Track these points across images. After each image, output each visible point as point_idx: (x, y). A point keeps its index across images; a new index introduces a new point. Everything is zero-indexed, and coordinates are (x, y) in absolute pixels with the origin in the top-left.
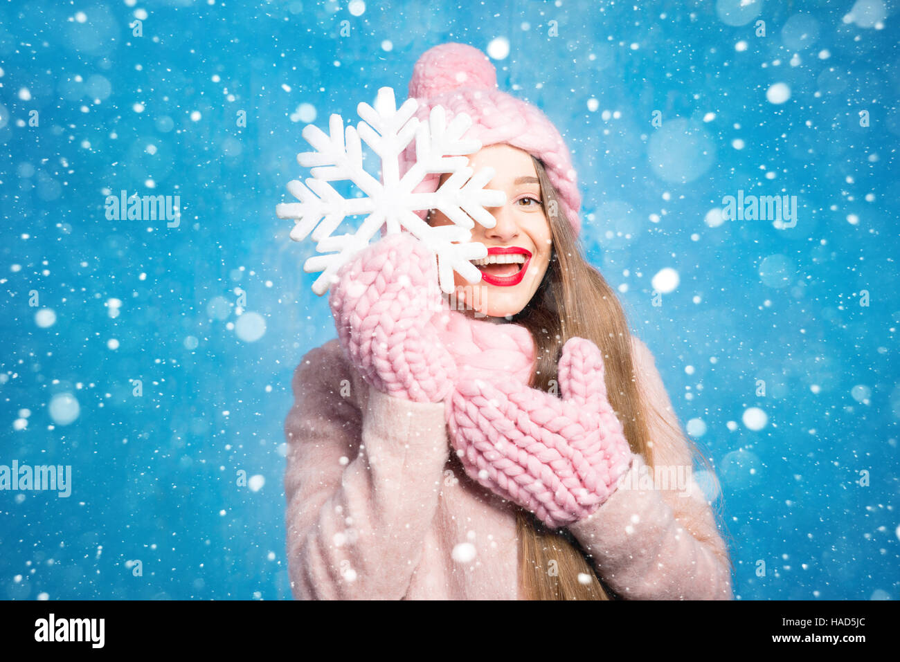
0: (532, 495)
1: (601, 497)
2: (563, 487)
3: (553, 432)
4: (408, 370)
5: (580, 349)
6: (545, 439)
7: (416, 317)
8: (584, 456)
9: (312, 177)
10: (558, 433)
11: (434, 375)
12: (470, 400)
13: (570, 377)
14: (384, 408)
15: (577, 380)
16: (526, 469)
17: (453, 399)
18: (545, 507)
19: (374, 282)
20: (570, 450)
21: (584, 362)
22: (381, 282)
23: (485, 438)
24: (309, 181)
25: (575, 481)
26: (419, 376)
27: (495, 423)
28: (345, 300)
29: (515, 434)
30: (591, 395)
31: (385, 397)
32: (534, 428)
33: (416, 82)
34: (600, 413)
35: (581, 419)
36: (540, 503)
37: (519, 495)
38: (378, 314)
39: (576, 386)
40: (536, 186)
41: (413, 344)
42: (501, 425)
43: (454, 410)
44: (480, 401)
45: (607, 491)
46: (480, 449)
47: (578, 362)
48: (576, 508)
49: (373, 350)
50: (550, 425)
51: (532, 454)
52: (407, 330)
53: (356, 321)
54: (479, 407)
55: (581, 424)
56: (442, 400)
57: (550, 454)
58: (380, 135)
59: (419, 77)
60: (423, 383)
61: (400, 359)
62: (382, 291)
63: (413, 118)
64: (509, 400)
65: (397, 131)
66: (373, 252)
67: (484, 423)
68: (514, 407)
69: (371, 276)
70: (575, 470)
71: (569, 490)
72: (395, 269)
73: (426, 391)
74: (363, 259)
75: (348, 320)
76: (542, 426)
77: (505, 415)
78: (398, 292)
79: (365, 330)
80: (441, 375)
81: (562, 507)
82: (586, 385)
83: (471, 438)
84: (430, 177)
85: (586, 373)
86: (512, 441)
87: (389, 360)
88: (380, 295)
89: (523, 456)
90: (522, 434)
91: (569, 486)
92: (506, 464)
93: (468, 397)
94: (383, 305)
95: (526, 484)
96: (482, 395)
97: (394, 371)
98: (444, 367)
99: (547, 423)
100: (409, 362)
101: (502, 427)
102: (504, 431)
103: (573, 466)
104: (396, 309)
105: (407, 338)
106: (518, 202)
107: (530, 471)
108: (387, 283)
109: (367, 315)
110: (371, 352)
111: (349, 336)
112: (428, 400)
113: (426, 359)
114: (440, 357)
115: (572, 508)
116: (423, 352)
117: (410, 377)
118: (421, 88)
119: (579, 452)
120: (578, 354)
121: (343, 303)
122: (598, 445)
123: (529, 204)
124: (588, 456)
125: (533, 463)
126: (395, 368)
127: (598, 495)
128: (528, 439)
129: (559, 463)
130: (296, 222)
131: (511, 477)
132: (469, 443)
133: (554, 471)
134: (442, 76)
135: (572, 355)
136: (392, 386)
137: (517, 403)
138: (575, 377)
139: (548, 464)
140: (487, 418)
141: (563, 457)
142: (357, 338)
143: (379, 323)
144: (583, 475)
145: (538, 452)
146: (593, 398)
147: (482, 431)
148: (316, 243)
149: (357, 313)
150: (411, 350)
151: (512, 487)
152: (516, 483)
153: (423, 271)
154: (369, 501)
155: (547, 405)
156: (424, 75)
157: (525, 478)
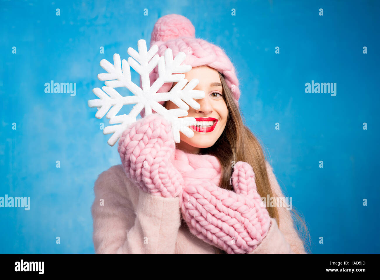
0: (225, 242)
1: (259, 241)
2: (240, 238)
3: (234, 210)
4: (161, 183)
5: (243, 167)
6: (230, 214)
7: (164, 156)
8: (249, 221)
9: (106, 86)
10: (236, 210)
11: (174, 184)
12: (192, 195)
13: (239, 181)
14: (149, 201)
15: (243, 183)
16: (221, 229)
17: (183, 195)
18: (231, 248)
19: (142, 139)
20: (242, 219)
21: (245, 174)
22: (146, 138)
23: (200, 215)
24: (104, 88)
25: (245, 234)
26: (167, 185)
27: (205, 207)
28: (128, 148)
29: (215, 212)
30: (250, 190)
31: (149, 196)
32: (224, 208)
33: (156, 33)
34: (255, 199)
35: (247, 203)
36: (229, 246)
37: (218, 242)
38: (145, 155)
39: (242, 186)
40: (221, 87)
41: (162, 170)
42: (208, 207)
43: (184, 201)
44: (198, 196)
45: (262, 238)
46: (197, 220)
47: (242, 174)
48: (247, 247)
49: (142, 173)
50: (232, 207)
51: (224, 221)
52: (160, 163)
53: (133, 158)
54: (197, 199)
55: (247, 205)
56: (178, 196)
57: (233, 221)
58: (140, 64)
59: (157, 30)
60: (168, 188)
61: (157, 178)
62: (147, 143)
63: (156, 55)
64: (212, 194)
65: (148, 62)
66: (141, 124)
67: (200, 207)
68: (214, 198)
69: (140, 136)
70: (245, 228)
71: (243, 238)
72: (153, 132)
73: (171, 192)
74: (136, 127)
75: (129, 158)
76: (228, 207)
77: (210, 202)
78: (154, 144)
79: (138, 163)
80: (177, 183)
81: (240, 247)
82: (247, 186)
83: (193, 214)
84: (166, 84)
85: (247, 179)
86: (213, 215)
87: (151, 178)
88: (145, 145)
89: (220, 223)
90: (219, 212)
91: (243, 236)
92: (211, 227)
93: (191, 194)
94: (147, 150)
95: (222, 237)
96: (198, 193)
97: (153, 183)
98: (178, 179)
99: (231, 205)
100: (161, 178)
101: (209, 209)
102: (210, 210)
103: (245, 227)
104: (154, 152)
105: (160, 167)
106: (211, 95)
107: (223, 230)
108: (149, 139)
109: (139, 156)
110: (141, 174)
111: (129, 166)
112: (171, 196)
113: (169, 177)
114: (175, 174)
115: (245, 247)
116: (167, 173)
117: (162, 186)
118: (158, 36)
119: (247, 219)
120: (243, 170)
121: (126, 149)
122: (255, 215)
123: (217, 96)
124: (251, 221)
125: (225, 226)
126: (154, 182)
127: (257, 240)
128: (222, 214)
129: (238, 226)
130: (98, 109)
131: (213, 234)
132: (192, 217)
133: (235, 230)
134: (169, 30)
135: (239, 171)
136: (153, 191)
137: (215, 196)
138: (242, 182)
139: (232, 226)
140: (201, 204)
141: (239, 222)
142: (134, 168)
143: (145, 160)
144: (250, 231)
145: (227, 221)
146: (251, 191)
147: (198, 211)
148: (109, 119)
149: (134, 155)
150: (162, 173)
151: (214, 238)
152: (216, 236)
153: (167, 133)
154: (142, 248)
155: (229, 196)
156: (160, 29)
157: (221, 234)
